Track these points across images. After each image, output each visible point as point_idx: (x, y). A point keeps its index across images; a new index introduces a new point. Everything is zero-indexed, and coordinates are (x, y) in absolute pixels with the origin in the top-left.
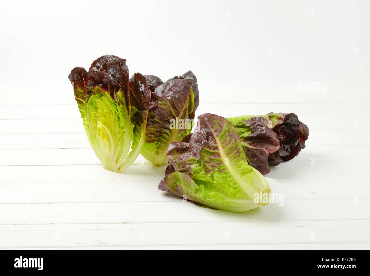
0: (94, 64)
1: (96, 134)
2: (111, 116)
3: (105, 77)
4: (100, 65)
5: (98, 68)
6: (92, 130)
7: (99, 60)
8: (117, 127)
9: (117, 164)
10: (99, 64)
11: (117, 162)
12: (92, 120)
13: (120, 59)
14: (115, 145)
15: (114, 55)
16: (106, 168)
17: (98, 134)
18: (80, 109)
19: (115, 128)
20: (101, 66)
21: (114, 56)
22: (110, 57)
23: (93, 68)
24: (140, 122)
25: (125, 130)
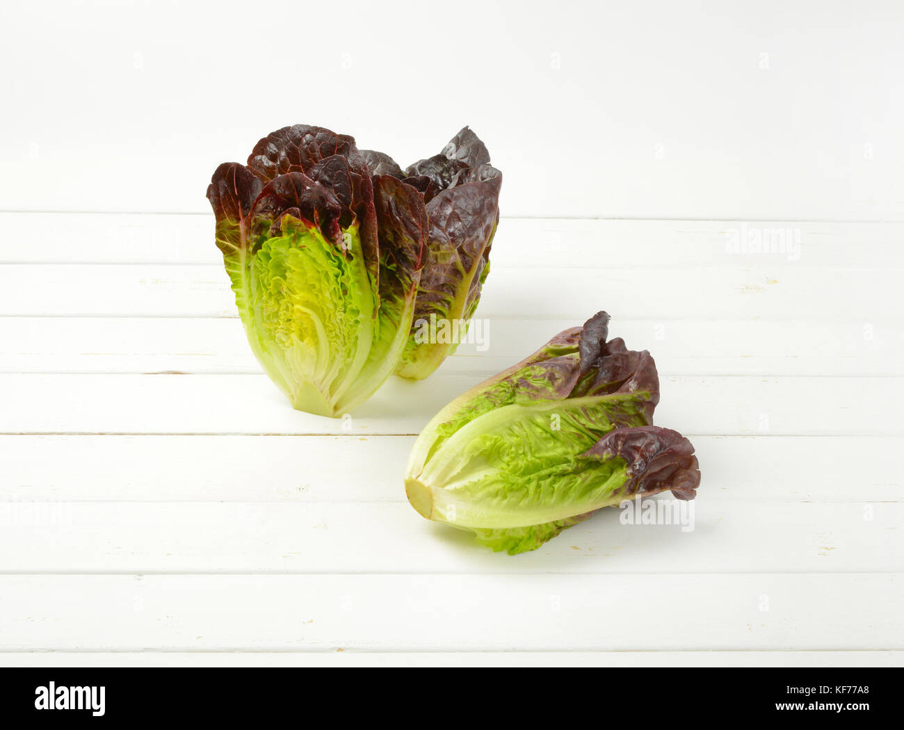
0: (261, 147)
1: (276, 329)
2: (324, 284)
3: (308, 188)
4: (277, 150)
5: (273, 157)
6: (265, 319)
7: (274, 137)
8: (339, 311)
9: (331, 396)
10: (275, 149)
11: (332, 392)
12: (265, 297)
13: (334, 135)
14: (331, 352)
15: (319, 126)
16: (298, 408)
17: (282, 330)
18: (230, 268)
19: (334, 313)
20: (283, 154)
21: (317, 129)
22: (306, 130)
23: (259, 157)
24: (396, 293)
25: (360, 317)
